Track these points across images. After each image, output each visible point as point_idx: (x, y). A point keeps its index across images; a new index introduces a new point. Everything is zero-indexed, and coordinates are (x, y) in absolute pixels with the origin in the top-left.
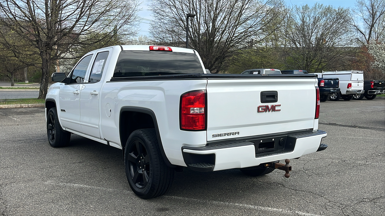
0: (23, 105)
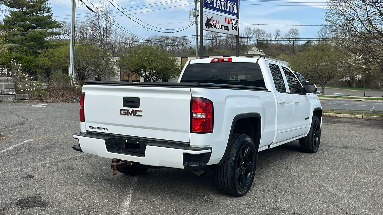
0: (357, 116)
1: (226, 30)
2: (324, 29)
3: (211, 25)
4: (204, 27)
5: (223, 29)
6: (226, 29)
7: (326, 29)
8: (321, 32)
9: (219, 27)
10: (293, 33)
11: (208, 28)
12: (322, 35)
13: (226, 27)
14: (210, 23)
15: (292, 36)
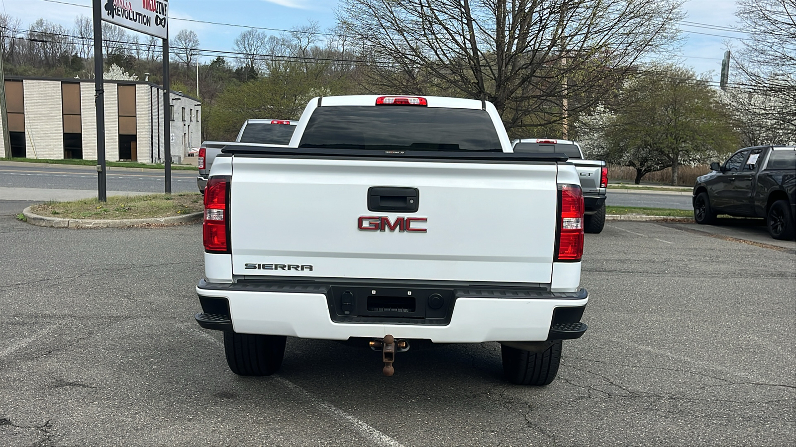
1: (145, 24)
2: (249, 37)
3: (117, 11)
4: (104, 13)
5: (139, 22)
6: (145, 22)
7: (252, 37)
8: (243, 43)
9: (132, 17)
10: (185, 40)
11: (111, 16)
12: (245, 48)
13: (145, 18)
14: (115, 5)
15: (185, 45)
